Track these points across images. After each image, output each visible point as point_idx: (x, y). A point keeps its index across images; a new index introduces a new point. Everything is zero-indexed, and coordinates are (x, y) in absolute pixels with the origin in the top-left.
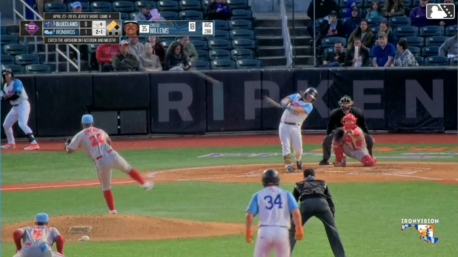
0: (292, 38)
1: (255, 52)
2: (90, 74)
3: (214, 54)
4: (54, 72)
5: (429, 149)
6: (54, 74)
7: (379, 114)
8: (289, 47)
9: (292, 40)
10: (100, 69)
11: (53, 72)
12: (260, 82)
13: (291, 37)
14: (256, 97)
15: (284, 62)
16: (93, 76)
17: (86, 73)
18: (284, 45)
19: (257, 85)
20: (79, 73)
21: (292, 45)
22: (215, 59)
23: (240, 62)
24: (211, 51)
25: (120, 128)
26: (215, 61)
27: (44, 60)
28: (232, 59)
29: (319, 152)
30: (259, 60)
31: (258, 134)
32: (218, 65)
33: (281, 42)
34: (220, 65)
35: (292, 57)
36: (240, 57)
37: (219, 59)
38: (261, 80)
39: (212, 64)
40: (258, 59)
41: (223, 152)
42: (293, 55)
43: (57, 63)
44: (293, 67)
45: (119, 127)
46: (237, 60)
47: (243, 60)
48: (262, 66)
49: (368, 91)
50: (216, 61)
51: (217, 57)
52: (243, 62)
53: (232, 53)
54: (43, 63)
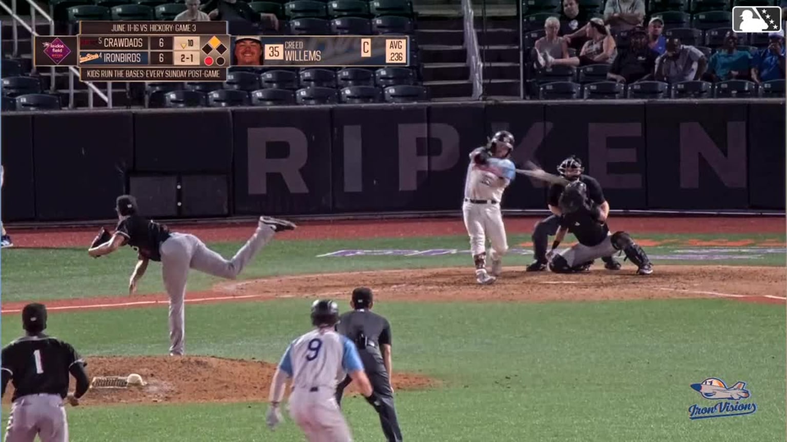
0: (483, 48)
1: (418, 72)
2: (128, 110)
3: (346, 76)
4: (66, 108)
5: (722, 242)
6: (66, 111)
7: (634, 181)
8: (477, 64)
9: (481, 52)
10: (147, 103)
11: (63, 108)
12: (426, 125)
13: (480, 47)
14: (420, 153)
15: (468, 90)
16: (135, 115)
17: (122, 110)
18: (467, 61)
19: (420, 130)
20: (110, 108)
21: (482, 61)
22: (347, 85)
23: (392, 91)
24: (339, 72)
25: (182, 205)
26: (347, 88)
27: (48, 87)
28: (376, 85)
29: (528, 248)
30: (425, 86)
31: (422, 216)
32: (353, 95)
33: (462, 56)
34: (356, 96)
35: (482, 81)
36: (391, 81)
37: (355, 85)
38: (429, 122)
39: (343, 93)
40: (422, 85)
41: (362, 248)
42: (484, 78)
43: (72, 91)
44: (484, 99)
45: (179, 204)
46: (387, 86)
47: (396, 87)
48: (428, 98)
49: (613, 143)
50: (350, 89)
51: (350, 82)
52: (395, 89)
53: (377, 75)
54: (45, 91)
